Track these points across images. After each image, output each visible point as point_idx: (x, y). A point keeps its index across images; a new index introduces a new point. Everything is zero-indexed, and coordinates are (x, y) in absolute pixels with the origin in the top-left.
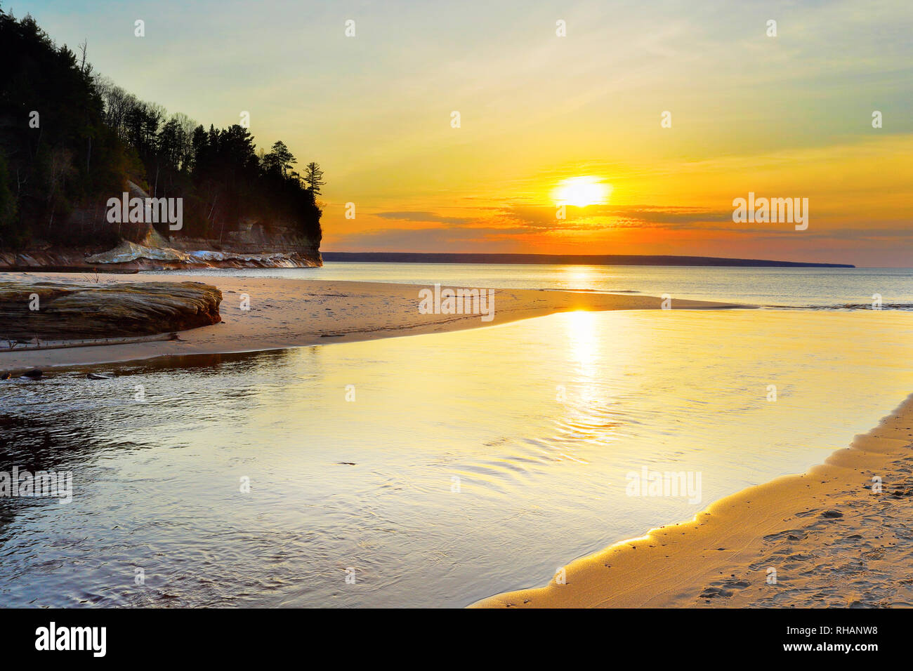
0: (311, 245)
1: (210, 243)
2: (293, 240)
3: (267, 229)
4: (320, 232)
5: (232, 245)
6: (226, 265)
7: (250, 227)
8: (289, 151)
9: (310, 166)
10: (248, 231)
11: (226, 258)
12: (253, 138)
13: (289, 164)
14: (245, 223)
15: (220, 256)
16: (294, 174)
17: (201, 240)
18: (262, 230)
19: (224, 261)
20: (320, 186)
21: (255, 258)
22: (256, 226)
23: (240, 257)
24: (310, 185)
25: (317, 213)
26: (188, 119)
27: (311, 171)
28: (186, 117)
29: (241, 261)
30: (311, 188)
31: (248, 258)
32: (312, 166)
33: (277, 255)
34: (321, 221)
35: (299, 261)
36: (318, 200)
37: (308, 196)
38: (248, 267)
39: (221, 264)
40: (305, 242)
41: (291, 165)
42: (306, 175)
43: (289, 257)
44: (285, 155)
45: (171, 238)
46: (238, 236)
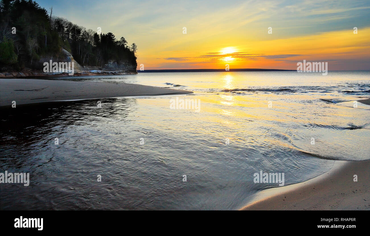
0: (133, 68)
1: (98, 68)
2: (127, 66)
3: (118, 63)
4: (136, 64)
5: (106, 68)
6: (102, 74)
7: (112, 63)
8: (126, 40)
9: (133, 44)
10: (111, 64)
11: (102, 72)
12: (115, 36)
13: (125, 44)
14: (110, 61)
15: (100, 71)
16: (127, 46)
17: (95, 67)
18: (116, 64)
19: (101, 73)
20: (136, 50)
21: (112, 72)
22: (114, 62)
23: (107, 72)
24: (133, 50)
25: (135, 58)
26: (93, 31)
27: (133, 46)
28: (92, 30)
29: (107, 73)
30: (134, 51)
31: (110, 72)
32: (134, 44)
33: (120, 71)
34: (137, 60)
35: (128, 72)
36: (135, 54)
37: (133, 53)
38: (110, 75)
39: (100, 74)
40: (131, 67)
41: (126, 44)
42: (131, 47)
43: (124, 71)
44: (124, 41)
45: (84, 66)
46: (108, 65)
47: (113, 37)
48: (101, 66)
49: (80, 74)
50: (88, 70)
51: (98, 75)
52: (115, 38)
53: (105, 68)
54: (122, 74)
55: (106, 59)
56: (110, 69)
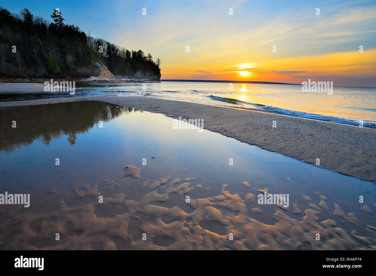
0: (158, 77)
2: (152, 76)
3: (144, 74)
4: (160, 75)
7: (139, 73)
8: (152, 56)
10: (139, 74)
14: (138, 72)
15: (129, 80)
16: (153, 61)
17: (125, 76)
18: (143, 74)
20: (160, 64)
21: (138, 80)
22: (141, 73)
25: (160, 70)
28: (125, 48)
29: (134, 81)
30: (158, 64)
31: (136, 80)
32: (158, 59)
33: (145, 80)
34: (160, 72)
36: (159, 67)
37: (157, 66)
38: (136, 82)
39: (129, 82)
40: (156, 77)
41: (152, 59)
42: (157, 61)
43: (149, 80)
44: (150, 57)
45: (117, 76)
46: (136, 75)
47: (143, 54)
48: (130, 76)
49: (108, 81)
50: (119, 78)
51: (126, 82)
52: (144, 54)
53: (134, 77)
54: (147, 82)
55: (134, 70)
56: (138, 78)
